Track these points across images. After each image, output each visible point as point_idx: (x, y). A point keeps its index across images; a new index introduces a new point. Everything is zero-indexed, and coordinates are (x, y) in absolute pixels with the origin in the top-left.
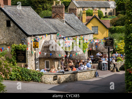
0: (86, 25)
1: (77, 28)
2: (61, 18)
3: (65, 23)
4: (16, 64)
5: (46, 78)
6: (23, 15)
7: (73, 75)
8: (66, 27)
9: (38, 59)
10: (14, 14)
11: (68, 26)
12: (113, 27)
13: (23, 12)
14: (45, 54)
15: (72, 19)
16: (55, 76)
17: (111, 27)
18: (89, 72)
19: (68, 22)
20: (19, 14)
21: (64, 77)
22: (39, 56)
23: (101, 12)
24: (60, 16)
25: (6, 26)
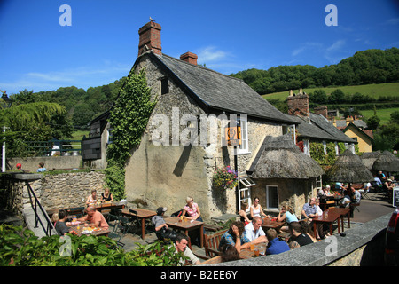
3: (311, 123)
19: (316, 122)
24: (301, 112)
25: (160, 93)
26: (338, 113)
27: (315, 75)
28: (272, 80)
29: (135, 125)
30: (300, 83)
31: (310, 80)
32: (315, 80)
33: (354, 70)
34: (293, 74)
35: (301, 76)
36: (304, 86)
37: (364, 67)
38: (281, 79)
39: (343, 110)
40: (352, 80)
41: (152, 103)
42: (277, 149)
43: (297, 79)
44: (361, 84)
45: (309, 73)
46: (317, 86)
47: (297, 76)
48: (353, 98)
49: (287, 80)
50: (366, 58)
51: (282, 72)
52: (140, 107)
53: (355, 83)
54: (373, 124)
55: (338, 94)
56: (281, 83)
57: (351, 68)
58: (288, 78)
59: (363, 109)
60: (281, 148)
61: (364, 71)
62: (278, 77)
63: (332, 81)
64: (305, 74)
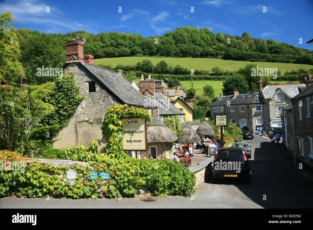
2: (152, 95)
10: (100, 75)
20: (106, 77)
24: (150, 92)
25: (88, 91)
26: (163, 82)
27: (143, 44)
28: (102, 45)
29: (65, 110)
30: (129, 51)
31: (138, 49)
32: (143, 49)
33: (176, 43)
34: (122, 41)
35: (130, 44)
36: (133, 54)
37: (184, 42)
38: (112, 45)
39: (167, 79)
40: (174, 52)
41: (81, 97)
42: (155, 125)
43: (126, 46)
44: (181, 57)
45: (138, 42)
46: (144, 55)
47: (127, 44)
48: (175, 70)
49: (116, 47)
50: (185, 34)
51: (112, 38)
52: (70, 99)
53: (176, 55)
54: (190, 95)
55: (163, 65)
56: (111, 49)
57: (173, 41)
58: (118, 45)
59: (182, 79)
60: (157, 125)
61: (183, 45)
62: (108, 43)
63: (158, 51)
64: (134, 42)
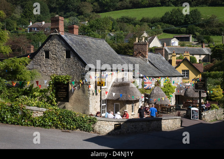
0: (176, 68)
1: (163, 69)
2: (144, 57)
3: (148, 63)
4: (56, 103)
5: (102, 126)
6: (91, 47)
7: (148, 123)
8: (149, 67)
9: (105, 100)
10: (78, 44)
11: (151, 66)
12: (207, 73)
13: (92, 44)
14: (114, 94)
15: (157, 59)
16: (118, 123)
17: (205, 73)
18: (172, 120)
19: (152, 62)
20: (85, 45)
21: (133, 126)
22: (106, 98)
23: (194, 58)
24: (142, 55)
25: (65, 57)
26: (191, 37)
